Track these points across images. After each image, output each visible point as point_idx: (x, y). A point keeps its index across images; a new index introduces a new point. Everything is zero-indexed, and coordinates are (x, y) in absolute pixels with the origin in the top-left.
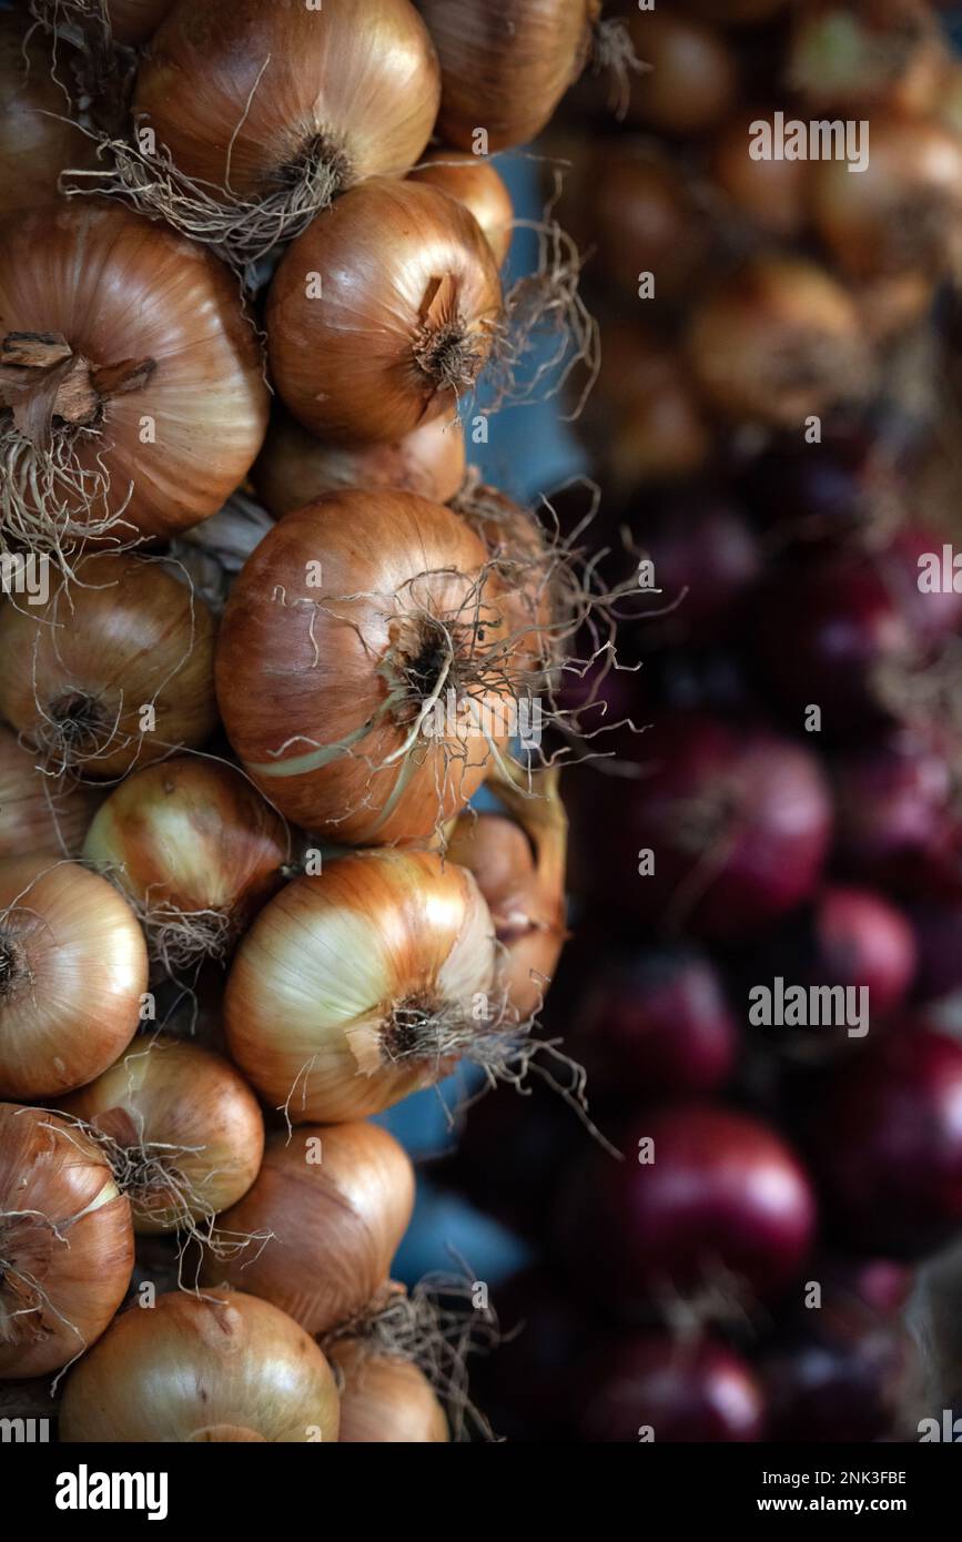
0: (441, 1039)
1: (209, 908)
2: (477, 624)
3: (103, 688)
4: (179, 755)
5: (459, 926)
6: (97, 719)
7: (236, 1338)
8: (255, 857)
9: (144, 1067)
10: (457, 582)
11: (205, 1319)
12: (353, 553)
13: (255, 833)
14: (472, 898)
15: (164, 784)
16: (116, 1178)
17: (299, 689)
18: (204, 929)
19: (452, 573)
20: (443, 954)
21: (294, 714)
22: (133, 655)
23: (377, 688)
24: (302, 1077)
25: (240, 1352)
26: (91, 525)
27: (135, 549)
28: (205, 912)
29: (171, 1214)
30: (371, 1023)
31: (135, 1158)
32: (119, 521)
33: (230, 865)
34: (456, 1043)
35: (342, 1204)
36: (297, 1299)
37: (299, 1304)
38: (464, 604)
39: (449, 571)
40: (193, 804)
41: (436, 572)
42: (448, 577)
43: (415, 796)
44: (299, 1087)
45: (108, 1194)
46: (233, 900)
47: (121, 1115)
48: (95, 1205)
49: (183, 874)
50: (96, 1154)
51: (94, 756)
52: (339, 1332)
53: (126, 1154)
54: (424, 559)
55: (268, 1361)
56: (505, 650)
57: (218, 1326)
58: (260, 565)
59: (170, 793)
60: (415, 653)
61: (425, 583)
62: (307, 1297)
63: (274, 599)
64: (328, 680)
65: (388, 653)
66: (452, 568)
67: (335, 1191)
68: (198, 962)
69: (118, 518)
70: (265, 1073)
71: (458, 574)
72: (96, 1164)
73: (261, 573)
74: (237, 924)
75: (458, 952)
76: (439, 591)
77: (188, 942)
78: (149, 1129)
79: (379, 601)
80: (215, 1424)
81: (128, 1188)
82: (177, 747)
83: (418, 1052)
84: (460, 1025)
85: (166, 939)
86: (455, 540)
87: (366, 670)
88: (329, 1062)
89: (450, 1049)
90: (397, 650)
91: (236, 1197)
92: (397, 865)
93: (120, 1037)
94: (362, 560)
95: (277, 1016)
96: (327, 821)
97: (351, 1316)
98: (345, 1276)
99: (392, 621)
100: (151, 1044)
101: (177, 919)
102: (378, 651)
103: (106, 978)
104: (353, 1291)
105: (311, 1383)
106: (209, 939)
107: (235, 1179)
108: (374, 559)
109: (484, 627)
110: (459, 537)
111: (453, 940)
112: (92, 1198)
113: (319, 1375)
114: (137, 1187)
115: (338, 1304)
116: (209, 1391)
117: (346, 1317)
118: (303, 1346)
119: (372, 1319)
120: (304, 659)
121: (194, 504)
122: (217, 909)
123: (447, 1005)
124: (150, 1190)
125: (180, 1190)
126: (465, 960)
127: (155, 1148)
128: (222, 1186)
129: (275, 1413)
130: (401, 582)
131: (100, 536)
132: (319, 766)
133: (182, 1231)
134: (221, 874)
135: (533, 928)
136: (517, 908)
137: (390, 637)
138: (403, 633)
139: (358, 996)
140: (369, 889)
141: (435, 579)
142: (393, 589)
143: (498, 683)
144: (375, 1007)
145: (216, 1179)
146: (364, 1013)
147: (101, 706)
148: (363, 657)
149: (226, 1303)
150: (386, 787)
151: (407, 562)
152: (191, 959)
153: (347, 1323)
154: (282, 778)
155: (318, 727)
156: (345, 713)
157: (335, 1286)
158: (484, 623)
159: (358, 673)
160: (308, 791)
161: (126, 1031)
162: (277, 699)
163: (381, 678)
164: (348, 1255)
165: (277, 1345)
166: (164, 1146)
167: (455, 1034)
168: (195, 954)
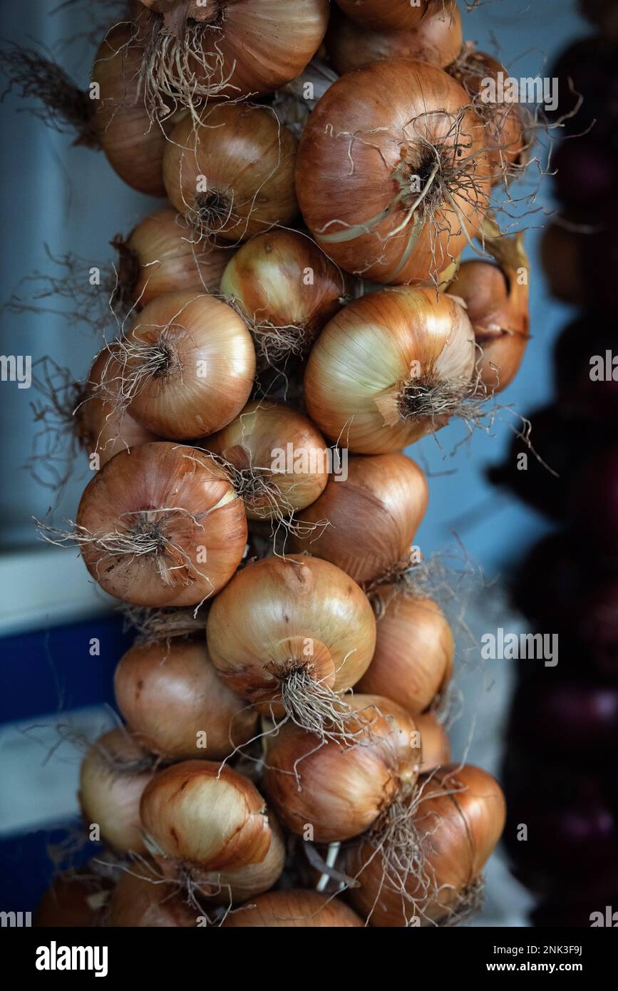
0: (436, 404)
1: (293, 324)
2: (456, 146)
3: (227, 188)
4: (275, 229)
5: (448, 335)
6: (224, 207)
7: (307, 585)
8: (322, 293)
9: (255, 420)
10: (446, 118)
11: (289, 574)
12: (377, 102)
13: (321, 277)
14: (458, 317)
15: (265, 247)
16: (235, 488)
17: (342, 189)
18: (290, 337)
19: (442, 113)
20: (437, 351)
21: (340, 204)
22: (244, 168)
23: (392, 187)
24: (347, 428)
25: (310, 593)
26: (211, 88)
27: (246, 100)
28: (290, 326)
29: (268, 510)
30: (392, 395)
31: (247, 476)
32: (228, 85)
33: (306, 297)
34: (446, 406)
35: (378, 504)
36: (350, 561)
37: (352, 564)
38: (449, 133)
39: (440, 112)
40: (282, 259)
41: (431, 113)
42: (440, 116)
43: (420, 254)
44: (344, 434)
45: (229, 497)
46: (308, 318)
47: (240, 449)
48: (220, 505)
49: (277, 303)
50: (223, 474)
51: (218, 230)
52: (380, 581)
53: (241, 474)
54: (425, 104)
55: (327, 599)
56: (474, 162)
57: (296, 578)
58: (321, 110)
59: (268, 252)
60: (417, 165)
61: (425, 120)
62: (357, 560)
63: (326, 132)
64: (360, 182)
65: (399, 166)
66: (442, 110)
67: (373, 496)
68: (287, 356)
69: (226, 83)
70: (328, 424)
71: (447, 113)
72: (221, 480)
73: (320, 115)
74: (311, 333)
75: (447, 351)
76: (434, 125)
77: (280, 345)
78: (257, 458)
79: (394, 133)
80: (294, 636)
81: (243, 494)
82: (273, 225)
83: (422, 412)
84: (449, 395)
85: (267, 343)
86: (446, 92)
87: (385, 176)
88: (366, 418)
89: (442, 410)
90: (406, 163)
91: (312, 500)
92: (409, 298)
93: (237, 403)
94: (384, 108)
95: (333, 390)
96: (354, 272)
97: (387, 571)
98: (381, 548)
99: (402, 145)
100: (258, 407)
101: (272, 330)
102: (392, 165)
103: (226, 367)
104: (386, 556)
105: (354, 612)
106: (293, 343)
107: (310, 488)
108: (390, 106)
109: (462, 148)
110: (449, 89)
111: (443, 343)
112: (218, 501)
113: (360, 607)
114: (249, 493)
115: (377, 564)
116: (290, 616)
117: (384, 572)
118: (350, 590)
119: (400, 573)
120: (346, 169)
121: (282, 71)
122: (298, 324)
123: (441, 383)
124: (257, 496)
125: (274, 495)
126: (452, 355)
127: (260, 470)
128: (302, 493)
129: (331, 629)
130: (408, 120)
131: (216, 94)
132: (357, 236)
133: (275, 521)
134: (300, 303)
135: (504, 333)
136: (494, 321)
137: (401, 155)
138: (409, 152)
139: (382, 378)
140: (390, 312)
141: (431, 117)
142: (403, 124)
143: (469, 183)
144: (394, 384)
145: (297, 489)
146: (387, 389)
147: (226, 198)
148: (384, 168)
149: (303, 563)
150: (400, 249)
151: (412, 107)
152: (283, 355)
153: (386, 575)
154: (336, 244)
155: (355, 212)
156: (371, 203)
157: (374, 554)
158: (461, 145)
159: (379, 177)
160: (350, 252)
161: (240, 398)
162: (330, 196)
163: (395, 181)
164: (381, 534)
165: (333, 589)
166: (264, 469)
167: (446, 401)
168: (285, 351)
